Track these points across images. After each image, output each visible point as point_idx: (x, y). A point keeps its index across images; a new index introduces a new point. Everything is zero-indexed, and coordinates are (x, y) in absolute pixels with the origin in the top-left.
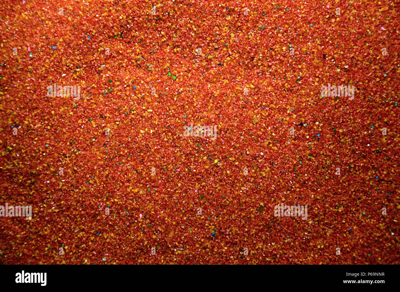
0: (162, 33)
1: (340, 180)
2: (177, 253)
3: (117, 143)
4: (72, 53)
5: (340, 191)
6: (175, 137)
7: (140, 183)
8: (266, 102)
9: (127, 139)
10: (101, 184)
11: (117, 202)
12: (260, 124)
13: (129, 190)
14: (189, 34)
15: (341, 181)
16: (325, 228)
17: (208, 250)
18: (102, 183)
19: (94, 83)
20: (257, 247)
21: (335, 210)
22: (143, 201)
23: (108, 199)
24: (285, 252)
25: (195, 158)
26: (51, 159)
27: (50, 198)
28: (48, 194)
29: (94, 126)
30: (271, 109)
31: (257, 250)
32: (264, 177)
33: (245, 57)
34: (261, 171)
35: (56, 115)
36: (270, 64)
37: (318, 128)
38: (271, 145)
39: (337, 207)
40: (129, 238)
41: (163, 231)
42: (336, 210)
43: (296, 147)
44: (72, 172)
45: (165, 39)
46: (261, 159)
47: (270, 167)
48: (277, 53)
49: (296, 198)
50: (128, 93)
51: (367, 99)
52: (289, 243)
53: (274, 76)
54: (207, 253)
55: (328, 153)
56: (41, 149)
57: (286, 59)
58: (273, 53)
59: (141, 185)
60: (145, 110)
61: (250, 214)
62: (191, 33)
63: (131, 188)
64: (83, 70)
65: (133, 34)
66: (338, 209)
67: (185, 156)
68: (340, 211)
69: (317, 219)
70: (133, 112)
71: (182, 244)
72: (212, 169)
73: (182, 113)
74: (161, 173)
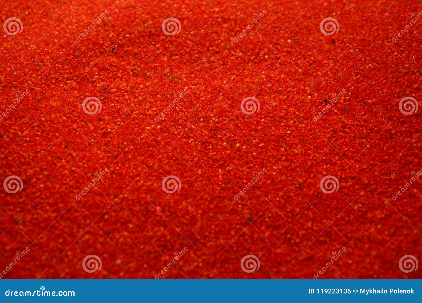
0: (157, 46)
1: (383, 147)
2: (208, 245)
3: (120, 141)
4: (61, 68)
5: (386, 158)
6: (186, 129)
7: (153, 176)
8: (282, 87)
9: (131, 136)
10: (106, 182)
11: (127, 198)
12: (280, 107)
13: (140, 184)
14: (186, 43)
15: (385, 149)
16: (381, 197)
17: (246, 237)
18: (107, 180)
19: (88, 92)
20: (306, 227)
21: (386, 177)
22: (159, 193)
23: (116, 196)
24: (341, 228)
25: (213, 145)
26: (44, 163)
27: (44, 202)
28: (42, 198)
29: (92, 128)
30: (289, 92)
31: (306, 230)
32: (297, 154)
33: (249, 54)
34: (291, 148)
35: (46, 121)
36: (278, 56)
37: (344, 102)
38: (297, 123)
39: (388, 175)
40: (147, 234)
41: (188, 222)
42: (389, 178)
43: (325, 122)
44: (70, 173)
45: (160, 50)
46: (288, 137)
47: (301, 144)
48: (283, 46)
49: (338, 170)
50: (127, 97)
51: (389, 71)
52: (342, 218)
53: (285, 65)
54: (246, 240)
55: (362, 123)
56: (31, 154)
57: (294, 50)
58: (279, 47)
59: (154, 178)
60: (148, 110)
61: (289, 192)
62: (188, 41)
63: (142, 182)
64: (75, 82)
65: (125, 49)
66: (390, 176)
67: (201, 145)
68: (393, 177)
69: (368, 189)
70: (134, 112)
71: (214, 234)
72: (235, 153)
73: (190, 108)
74: (175, 164)
